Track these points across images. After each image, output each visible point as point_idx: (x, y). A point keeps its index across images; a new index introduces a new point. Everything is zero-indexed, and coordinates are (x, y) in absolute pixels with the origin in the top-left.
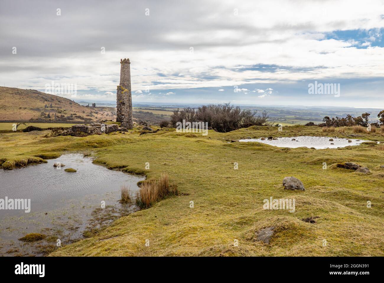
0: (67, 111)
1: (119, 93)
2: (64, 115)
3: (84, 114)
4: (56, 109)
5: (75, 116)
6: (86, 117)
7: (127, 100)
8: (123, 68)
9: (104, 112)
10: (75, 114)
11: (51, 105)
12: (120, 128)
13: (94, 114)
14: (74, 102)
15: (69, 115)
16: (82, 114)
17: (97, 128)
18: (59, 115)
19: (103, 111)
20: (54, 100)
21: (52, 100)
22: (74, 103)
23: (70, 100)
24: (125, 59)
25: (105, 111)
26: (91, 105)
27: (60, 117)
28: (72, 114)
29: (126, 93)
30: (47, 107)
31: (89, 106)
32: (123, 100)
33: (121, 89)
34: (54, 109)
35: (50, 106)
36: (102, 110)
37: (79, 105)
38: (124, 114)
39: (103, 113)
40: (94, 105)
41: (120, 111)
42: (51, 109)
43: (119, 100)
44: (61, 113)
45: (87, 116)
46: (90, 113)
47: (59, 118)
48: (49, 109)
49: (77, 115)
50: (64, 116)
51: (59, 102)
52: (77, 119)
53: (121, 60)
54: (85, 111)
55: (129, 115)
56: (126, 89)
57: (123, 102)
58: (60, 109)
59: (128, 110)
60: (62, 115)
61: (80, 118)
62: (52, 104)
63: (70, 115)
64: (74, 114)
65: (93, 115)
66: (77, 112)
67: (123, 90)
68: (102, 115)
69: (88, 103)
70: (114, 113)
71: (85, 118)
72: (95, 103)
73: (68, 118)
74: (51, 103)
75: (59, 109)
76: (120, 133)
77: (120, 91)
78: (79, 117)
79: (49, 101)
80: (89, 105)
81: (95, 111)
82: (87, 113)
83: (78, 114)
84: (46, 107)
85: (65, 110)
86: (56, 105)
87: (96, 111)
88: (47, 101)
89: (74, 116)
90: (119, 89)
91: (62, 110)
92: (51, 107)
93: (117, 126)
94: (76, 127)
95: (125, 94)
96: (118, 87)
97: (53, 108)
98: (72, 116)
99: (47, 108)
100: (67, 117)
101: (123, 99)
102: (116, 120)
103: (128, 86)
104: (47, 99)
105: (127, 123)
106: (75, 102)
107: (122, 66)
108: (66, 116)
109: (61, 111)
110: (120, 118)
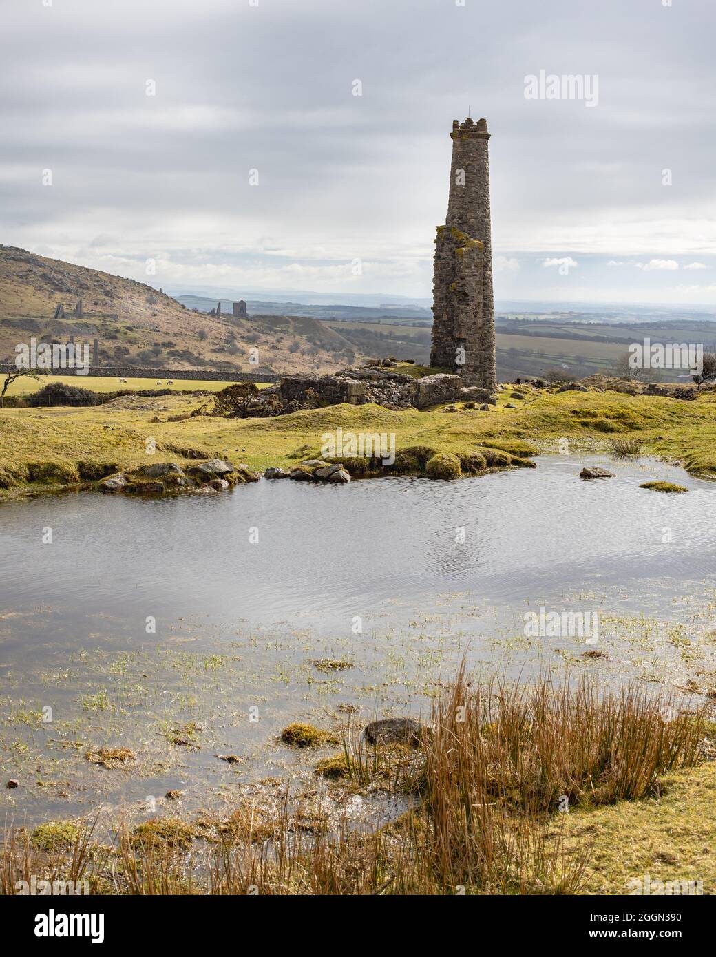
0: (140, 331)
1: (443, 254)
2: (128, 346)
3: (204, 344)
4: (98, 322)
5: (168, 353)
6: (213, 354)
7: (477, 283)
8: (462, 158)
9: (280, 335)
10: (170, 344)
11: (79, 306)
12: (465, 390)
13: (240, 344)
14: (165, 296)
15: (146, 348)
16: (195, 343)
17: (376, 390)
18: (110, 345)
19: (276, 332)
20: (88, 288)
21: (82, 286)
22: (166, 301)
23: (150, 289)
24: (469, 121)
25: (281, 331)
26: (228, 309)
27: (111, 353)
28: (156, 345)
29: (472, 254)
30: (63, 317)
31: (219, 314)
32: (462, 283)
33: (452, 239)
34: (88, 321)
35: (76, 310)
36: (271, 329)
37: (183, 307)
38: (463, 336)
39: (278, 341)
40: (240, 307)
41: (446, 326)
42: (79, 321)
43: (442, 281)
44: (115, 338)
45: (214, 351)
46: (227, 342)
47: (109, 357)
48: (70, 322)
49: (178, 348)
50: (127, 351)
51: (107, 294)
52: (176, 364)
53: (455, 123)
54: (206, 330)
55: (482, 340)
56: (474, 237)
57: (460, 289)
58: (111, 324)
59: (480, 321)
60: (118, 348)
61: (189, 361)
62: (80, 302)
63: (151, 348)
64: (164, 345)
65: (238, 349)
66: (176, 335)
67: (460, 244)
68: (274, 347)
69: (214, 300)
70: (318, 343)
71: (206, 359)
72: (242, 302)
73: (142, 359)
74: (78, 299)
75: (109, 322)
76: (471, 406)
77: (447, 247)
78: (185, 356)
79: (68, 291)
80: (219, 309)
81: (246, 334)
82: (216, 342)
83: (181, 345)
84: (60, 315)
85: (129, 329)
86: (99, 308)
87: (249, 331)
88: (61, 290)
89: (165, 350)
90: (445, 238)
91: (119, 326)
92: (78, 313)
93: (456, 379)
94: (298, 383)
95: (471, 257)
96: (439, 229)
97: (85, 320)
98: (157, 352)
99: (63, 320)
100: (138, 355)
101: (462, 279)
102: (429, 360)
103: (481, 228)
104: (62, 284)
105: (475, 371)
106: (169, 295)
107: (460, 150)
108: (134, 350)
109: (117, 331)
110: (445, 352)
